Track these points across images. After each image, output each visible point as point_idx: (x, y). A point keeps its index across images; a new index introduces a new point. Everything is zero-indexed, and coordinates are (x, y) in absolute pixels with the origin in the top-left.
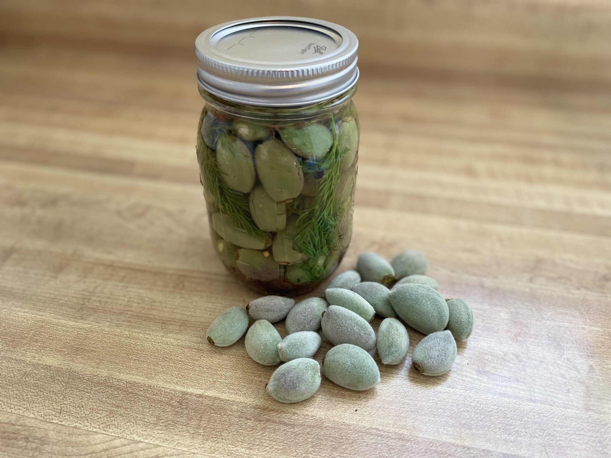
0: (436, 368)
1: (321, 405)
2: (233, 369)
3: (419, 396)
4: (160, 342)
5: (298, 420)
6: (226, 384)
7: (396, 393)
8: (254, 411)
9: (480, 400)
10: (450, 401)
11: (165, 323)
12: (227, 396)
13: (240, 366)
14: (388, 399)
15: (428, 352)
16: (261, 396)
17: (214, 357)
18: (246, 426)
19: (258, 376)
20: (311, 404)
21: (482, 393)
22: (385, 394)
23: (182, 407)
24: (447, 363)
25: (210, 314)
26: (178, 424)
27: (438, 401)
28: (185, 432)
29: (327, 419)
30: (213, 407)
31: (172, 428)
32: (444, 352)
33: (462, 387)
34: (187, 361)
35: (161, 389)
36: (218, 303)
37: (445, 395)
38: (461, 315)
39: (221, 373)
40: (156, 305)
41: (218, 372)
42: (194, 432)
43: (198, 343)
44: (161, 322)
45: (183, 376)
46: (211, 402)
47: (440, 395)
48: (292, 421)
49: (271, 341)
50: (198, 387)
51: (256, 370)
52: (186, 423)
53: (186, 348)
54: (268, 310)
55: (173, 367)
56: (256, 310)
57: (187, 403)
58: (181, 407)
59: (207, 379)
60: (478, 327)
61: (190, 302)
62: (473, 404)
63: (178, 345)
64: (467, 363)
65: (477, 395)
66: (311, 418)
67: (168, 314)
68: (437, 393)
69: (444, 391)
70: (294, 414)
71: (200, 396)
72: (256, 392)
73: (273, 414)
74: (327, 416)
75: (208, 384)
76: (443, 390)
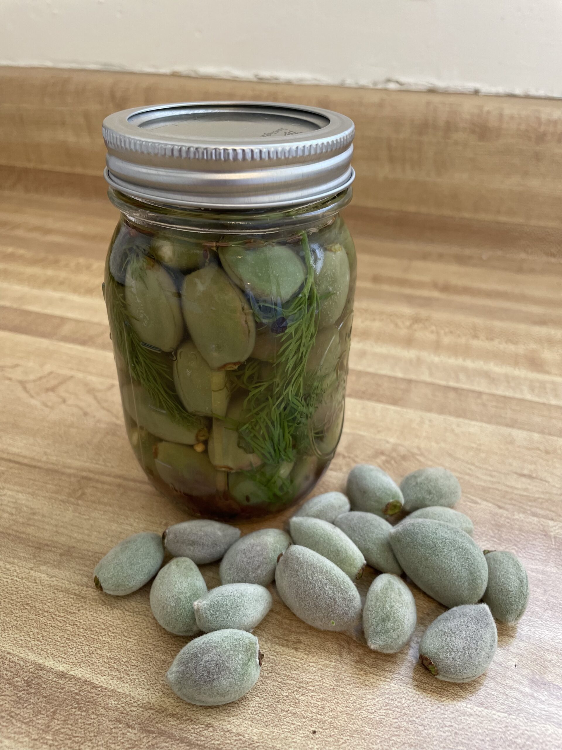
0: (460, 670)
1: (256, 716)
2: (126, 634)
3: (426, 718)
4: (26, 578)
5: (212, 738)
6: (107, 659)
7: (388, 707)
8: (142, 713)
9: (532, 733)
10: (480, 731)
11: (40, 549)
12: (103, 680)
13: (136, 631)
14: (372, 716)
15: (446, 639)
16: (159, 687)
17: (100, 610)
18: (123, 738)
19: (162, 652)
20: (239, 712)
21: (537, 722)
22: (368, 708)
23: (30, 690)
24: (479, 662)
25: (112, 541)
26: (16, 720)
27: (459, 730)
28: (23, 735)
29: (262, 743)
30: (78, 697)
31: (5, 724)
32: (474, 641)
33: (503, 707)
34: (57, 613)
35: (6, 654)
36: (127, 524)
37: (472, 719)
38: (508, 580)
39: (104, 639)
40: (34, 519)
41: (100, 637)
42: (37, 737)
43: (82, 586)
44: (36, 546)
45: (44, 638)
46: (78, 687)
47: (463, 718)
48: (202, 738)
49: (188, 594)
50: (63, 660)
51: (162, 640)
52: (28, 720)
53: (62, 591)
54: (193, 543)
55: (33, 621)
56: (176, 541)
57: (38, 684)
58: (28, 690)
59: (79, 647)
60: (537, 603)
61: (85, 519)
62: (520, 741)
63: (51, 586)
64: (514, 664)
65: (529, 724)
66: (234, 738)
67: (49, 535)
68: (459, 714)
69: (472, 711)
70: (208, 726)
71: (63, 675)
72: (153, 678)
73: (173, 722)
74: (263, 738)
75: (79, 655)
76: (469, 710)
